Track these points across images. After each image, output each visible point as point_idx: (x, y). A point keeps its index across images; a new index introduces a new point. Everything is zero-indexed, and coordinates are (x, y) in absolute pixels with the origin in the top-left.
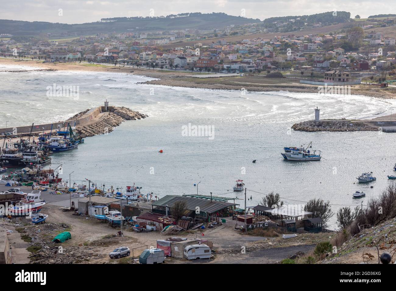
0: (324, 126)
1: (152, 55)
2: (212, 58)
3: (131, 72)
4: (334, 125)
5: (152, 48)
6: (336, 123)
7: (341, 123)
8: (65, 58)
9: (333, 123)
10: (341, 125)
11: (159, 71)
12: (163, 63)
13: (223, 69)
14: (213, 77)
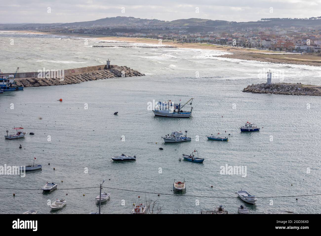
0: (272, 89)
1: (257, 39)
2: (297, 42)
3: (227, 50)
4: (282, 88)
5: (266, 36)
6: (285, 87)
7: (291, 87)
8: (195, 40)
9: (282, 86)
10: (290, 89)
11: (248, 50)
12: (257, 44)
13: (293, 49)
14: (277, 55)
